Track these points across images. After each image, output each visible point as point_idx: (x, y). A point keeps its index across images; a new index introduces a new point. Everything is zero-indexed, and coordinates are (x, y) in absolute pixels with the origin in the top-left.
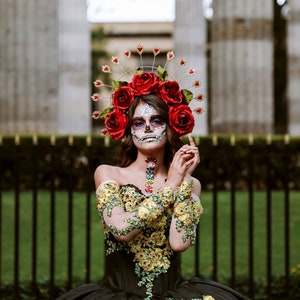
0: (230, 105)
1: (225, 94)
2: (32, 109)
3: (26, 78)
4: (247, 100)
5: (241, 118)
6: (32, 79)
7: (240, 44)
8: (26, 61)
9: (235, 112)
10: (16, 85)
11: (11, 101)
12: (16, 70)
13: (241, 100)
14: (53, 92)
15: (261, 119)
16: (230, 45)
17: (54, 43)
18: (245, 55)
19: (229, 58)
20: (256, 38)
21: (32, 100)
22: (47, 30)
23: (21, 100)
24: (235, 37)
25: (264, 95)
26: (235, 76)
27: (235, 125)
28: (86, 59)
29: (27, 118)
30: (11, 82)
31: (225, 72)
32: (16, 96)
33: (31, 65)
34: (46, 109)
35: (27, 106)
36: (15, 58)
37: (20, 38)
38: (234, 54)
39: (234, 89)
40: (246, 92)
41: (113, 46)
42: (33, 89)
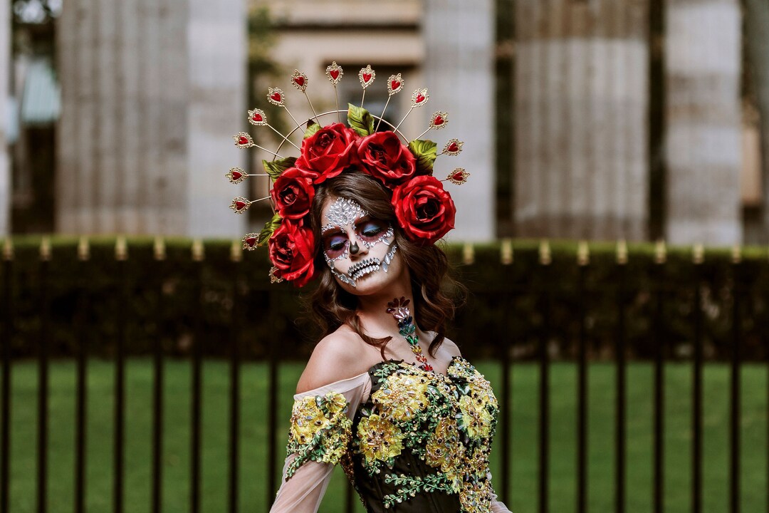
0: (555, 178)
1: (545, 156)
2: (131, 184)
3: (119, 116)
4: (591, 169)
5: (577, 206)
6: (131, 118)
7: (577, 47)
8: (119, 81)
9: (566, 194)
10: (96, 133)
11: (87, 165)
12: (96, 98)
13: (578, 169)
14: (177, 146)
15: (620, 208)
16: (555, 49)
17: (180, 41)
18: (589, 71)
19: (554, 77)
20: (610, 34)
21: (130, 162)
22: (163, 13)
23: (108, 163)
24: (567, 32)
25: (629, 157)
26: (566, 116)
27: (566, 221)
28: (236, 77)
29: (119, 202)
30: (87, 125)
31: (544, 108)
32: (97, 155)
33: (131, 87)
34: (162, 183)
35: (120, 174)
36: (96, 73)
37: (107, 29)
38: (565, 68)
39: (564, 145)
40: (589, 152)
41: (288, 50)
42: (132, 140)
